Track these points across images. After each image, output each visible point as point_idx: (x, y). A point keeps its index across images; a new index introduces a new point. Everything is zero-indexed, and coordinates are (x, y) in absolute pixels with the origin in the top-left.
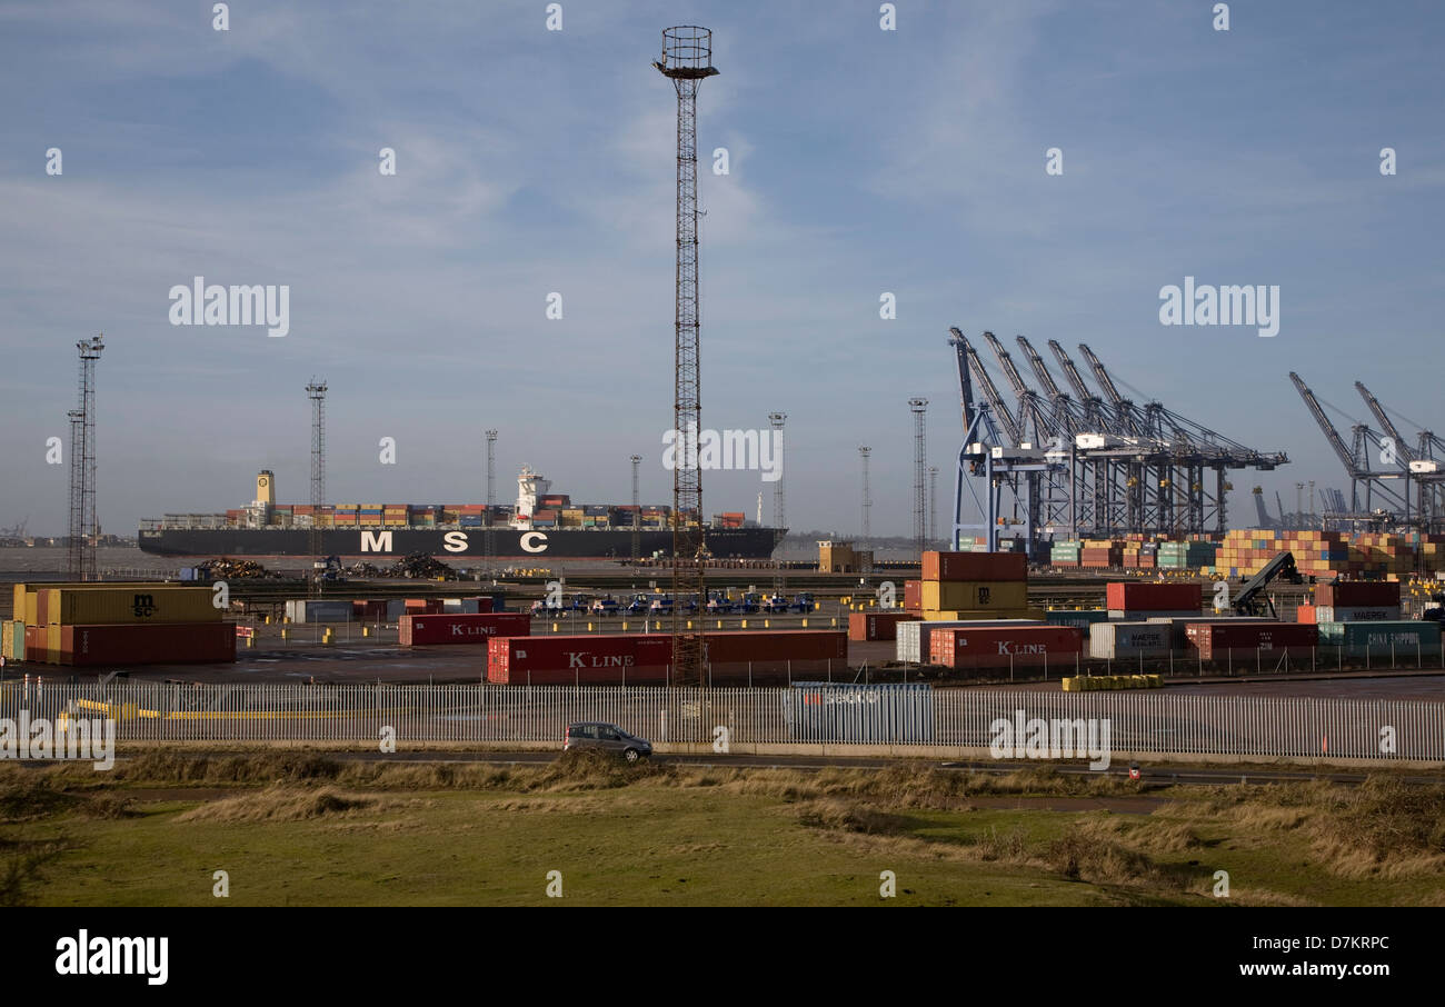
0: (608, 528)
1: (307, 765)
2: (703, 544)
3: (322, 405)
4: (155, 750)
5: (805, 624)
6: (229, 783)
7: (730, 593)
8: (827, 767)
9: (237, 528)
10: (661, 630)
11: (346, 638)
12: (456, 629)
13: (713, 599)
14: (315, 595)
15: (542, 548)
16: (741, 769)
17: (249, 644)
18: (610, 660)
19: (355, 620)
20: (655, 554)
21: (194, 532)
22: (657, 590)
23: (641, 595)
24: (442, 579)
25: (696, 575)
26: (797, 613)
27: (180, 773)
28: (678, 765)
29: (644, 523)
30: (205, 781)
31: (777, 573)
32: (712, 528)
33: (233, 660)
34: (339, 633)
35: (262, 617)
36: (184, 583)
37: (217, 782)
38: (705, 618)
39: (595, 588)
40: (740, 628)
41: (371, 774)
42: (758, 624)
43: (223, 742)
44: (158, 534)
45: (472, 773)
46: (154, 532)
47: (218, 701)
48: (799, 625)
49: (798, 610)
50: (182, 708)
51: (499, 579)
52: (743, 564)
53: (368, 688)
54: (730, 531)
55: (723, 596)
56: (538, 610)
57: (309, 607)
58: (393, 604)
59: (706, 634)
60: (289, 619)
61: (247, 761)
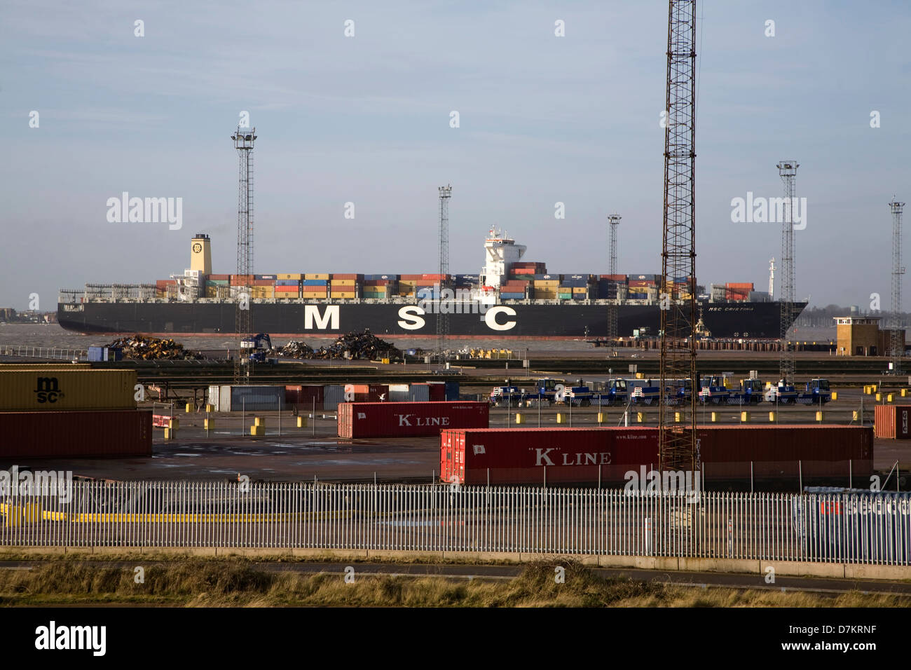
0: (587, 301)
1: (234, 577)
2: (700, 322)
3: (250, 155)
4: (61, 558)
5: (819, 417)
6: (145, 597)
7: (726, 379)
8: (849, 592)
9: (166, 301)
10: (643, 423)
11: (276, 429)
12: (403, 420)
13: (707, 387)
14: (242, 379)
15: (510, 325)
16: (743, 590)
17: (166, 436)
18: (583, 458)
19: (287, 409)
20: (636, 332)
21: (118, 304)
22: (639, 375)
23: (618, 381)
24: (386, 361)
25: (688, 357)
26: (808, 405)
27: (89, 585)
28: (665, 584)
29: (629, 296)
30: (117, 594)
31: (783, 356)
32: (711, 301)
33: (148, 454)
34: (268, 423)
35: (181, 404)
36: (94, 365)
37: (132, 596)
38: (699, 410)
39: (565, 372)
40: (738, 422)
41: (307, 588)
42: (761, 417)
43: (137, 550)
44: (81, 308)
45: (422, 588)
46: (76, 306)
47: (132, 502)
48: (811, 418)
49: (810, 401)
50: (92, 509)
51: (453, 362)
52: (741, 345)
53: (303, 488)
54: (734, 305)
55: (717, 382)
56: (498, 398)
57: (235, 393)
58: (331, 389)
59: (699, 427)
60: (212, 407)
61: (166, 571)
